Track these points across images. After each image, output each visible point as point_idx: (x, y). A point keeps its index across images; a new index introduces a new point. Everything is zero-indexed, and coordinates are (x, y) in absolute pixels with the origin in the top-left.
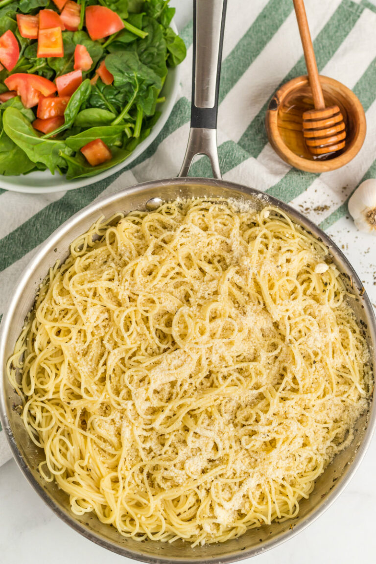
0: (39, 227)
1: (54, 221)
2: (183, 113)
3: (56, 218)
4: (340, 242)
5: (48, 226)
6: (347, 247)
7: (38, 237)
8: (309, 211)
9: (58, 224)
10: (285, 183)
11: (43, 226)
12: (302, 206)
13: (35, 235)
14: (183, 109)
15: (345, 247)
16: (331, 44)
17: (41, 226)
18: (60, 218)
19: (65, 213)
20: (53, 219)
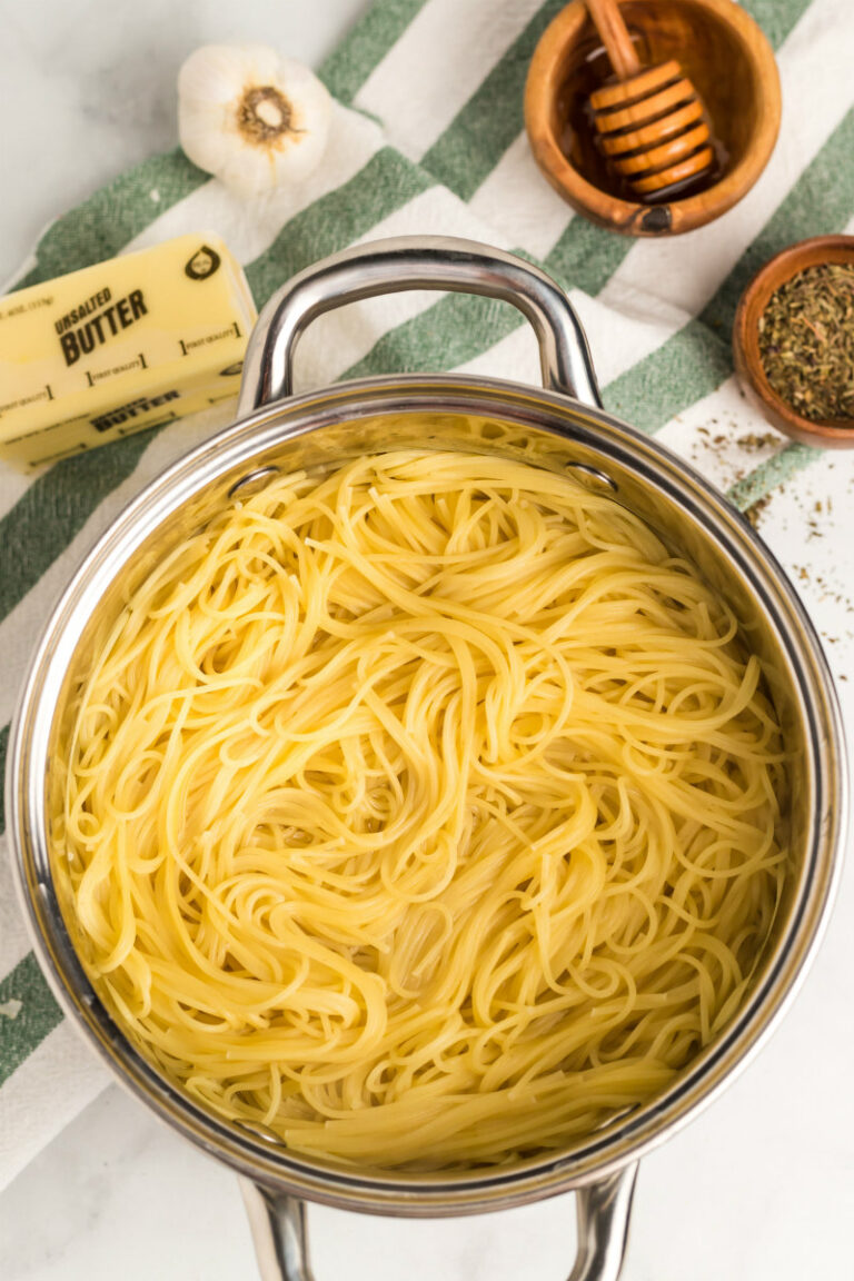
0: (19, 546)
1: (54, 523)
2: (391, 182)
3: (57, 514)
4: (809, 493)
5: (42, 539)
6: (830, 508)
7: (23, 573)
8: (723, 443)
9: (67, 526)
10: (659, 366)
11: (29, 543)
12: (705, 431)
13: (14, 569)
14: (390, 174)
15: (824, 506)
16: (777, 14)
17: (23, 543)
18: (69, 511)
19: (78, 496)
20: (51, 517)
